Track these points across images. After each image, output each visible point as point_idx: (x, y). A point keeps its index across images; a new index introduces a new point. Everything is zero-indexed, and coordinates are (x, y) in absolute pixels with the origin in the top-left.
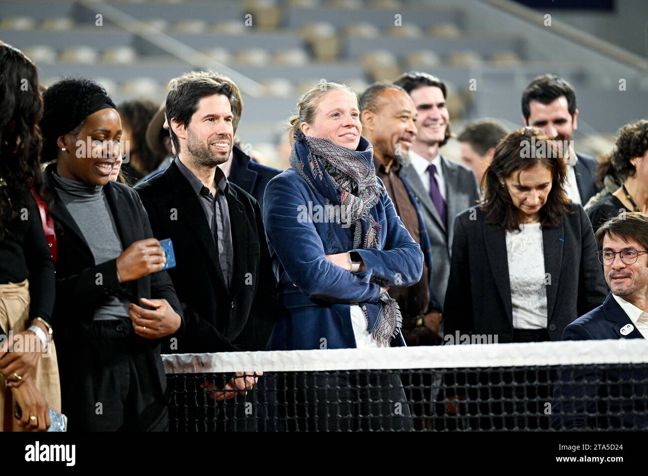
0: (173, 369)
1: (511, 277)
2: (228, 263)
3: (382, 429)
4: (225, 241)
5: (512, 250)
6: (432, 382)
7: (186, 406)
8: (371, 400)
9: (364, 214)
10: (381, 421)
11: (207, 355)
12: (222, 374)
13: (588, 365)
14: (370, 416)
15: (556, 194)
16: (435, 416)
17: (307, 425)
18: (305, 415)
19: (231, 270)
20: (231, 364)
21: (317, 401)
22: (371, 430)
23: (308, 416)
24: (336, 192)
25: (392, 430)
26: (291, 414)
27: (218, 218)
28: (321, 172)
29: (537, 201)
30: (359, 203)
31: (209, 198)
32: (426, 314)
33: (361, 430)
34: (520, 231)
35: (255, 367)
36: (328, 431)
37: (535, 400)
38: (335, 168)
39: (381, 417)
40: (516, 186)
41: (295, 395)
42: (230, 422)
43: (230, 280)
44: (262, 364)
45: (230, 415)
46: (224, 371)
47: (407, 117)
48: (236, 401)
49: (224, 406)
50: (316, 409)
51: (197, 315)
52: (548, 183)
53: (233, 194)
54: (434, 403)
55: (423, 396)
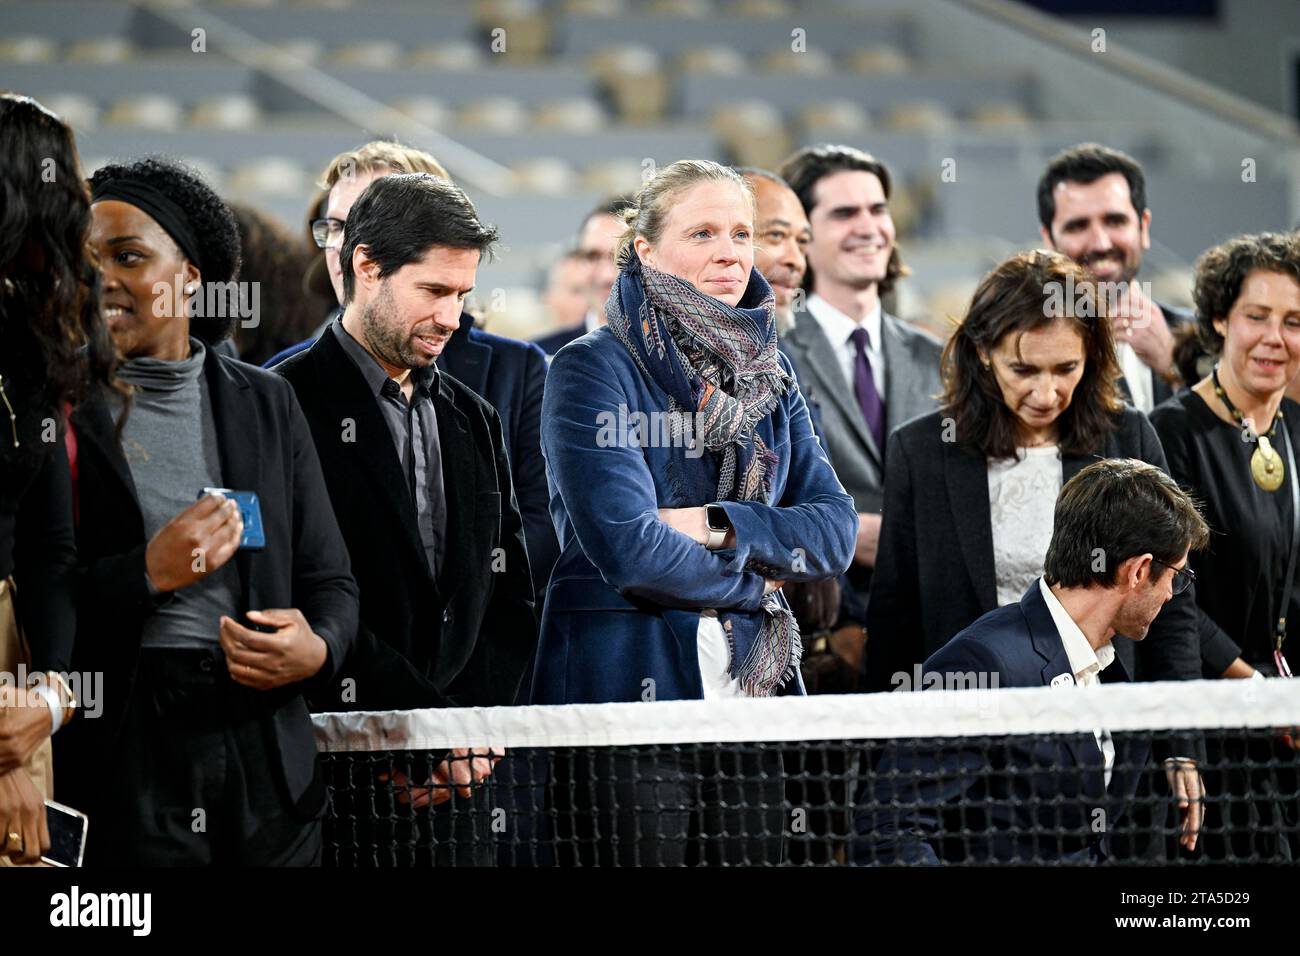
0: (326, 743)
1: (996, 554)
2: (436, 533)
3: (748, 862)
4: (431, 489)
5: (1001, 499)
6: (847, 767)
7: (354, 817)
8: (723, 804)
9: (743, 432)
10: (744, 846)
11: (393, 714)
12: (425, 752)
13: (1159, 732)
14: (723, 837)
15: (1092, 389)
16: (852, 835)
17: (597, 855)
18: (592, 835)
19: (443, 547)
20: (443, 733)
21: (617, 806)
22: (726, 864)
23: (598, 836)
24: (690, 386)
25: (767, 864)
26: (565, 832)
27: (417, 443)
28: (662, 343)
29: (1052, 398)
30: (734, 410)
31: (399, 403)
32: (834, 629)
33: (705, 864)
34: (1018, 460)
35: (491, 739)
36: (639, 866)
37: (1053, 802)
38: (692, 339)
39: (744, 838)
40: (1011, 365)
41: (572, 794)
42: (443, 849)
43: (440, 567)
44: (505, 732)
45: (443, 835)
46: (430, 747)
47: (783, 235)
48: (454, 806)
49: (430, 817)
50: (614, 823)
51: (373, 636)
52: (1076, 363)
53: (446, 396)
54: (851, 808)
55: (828, 794)
